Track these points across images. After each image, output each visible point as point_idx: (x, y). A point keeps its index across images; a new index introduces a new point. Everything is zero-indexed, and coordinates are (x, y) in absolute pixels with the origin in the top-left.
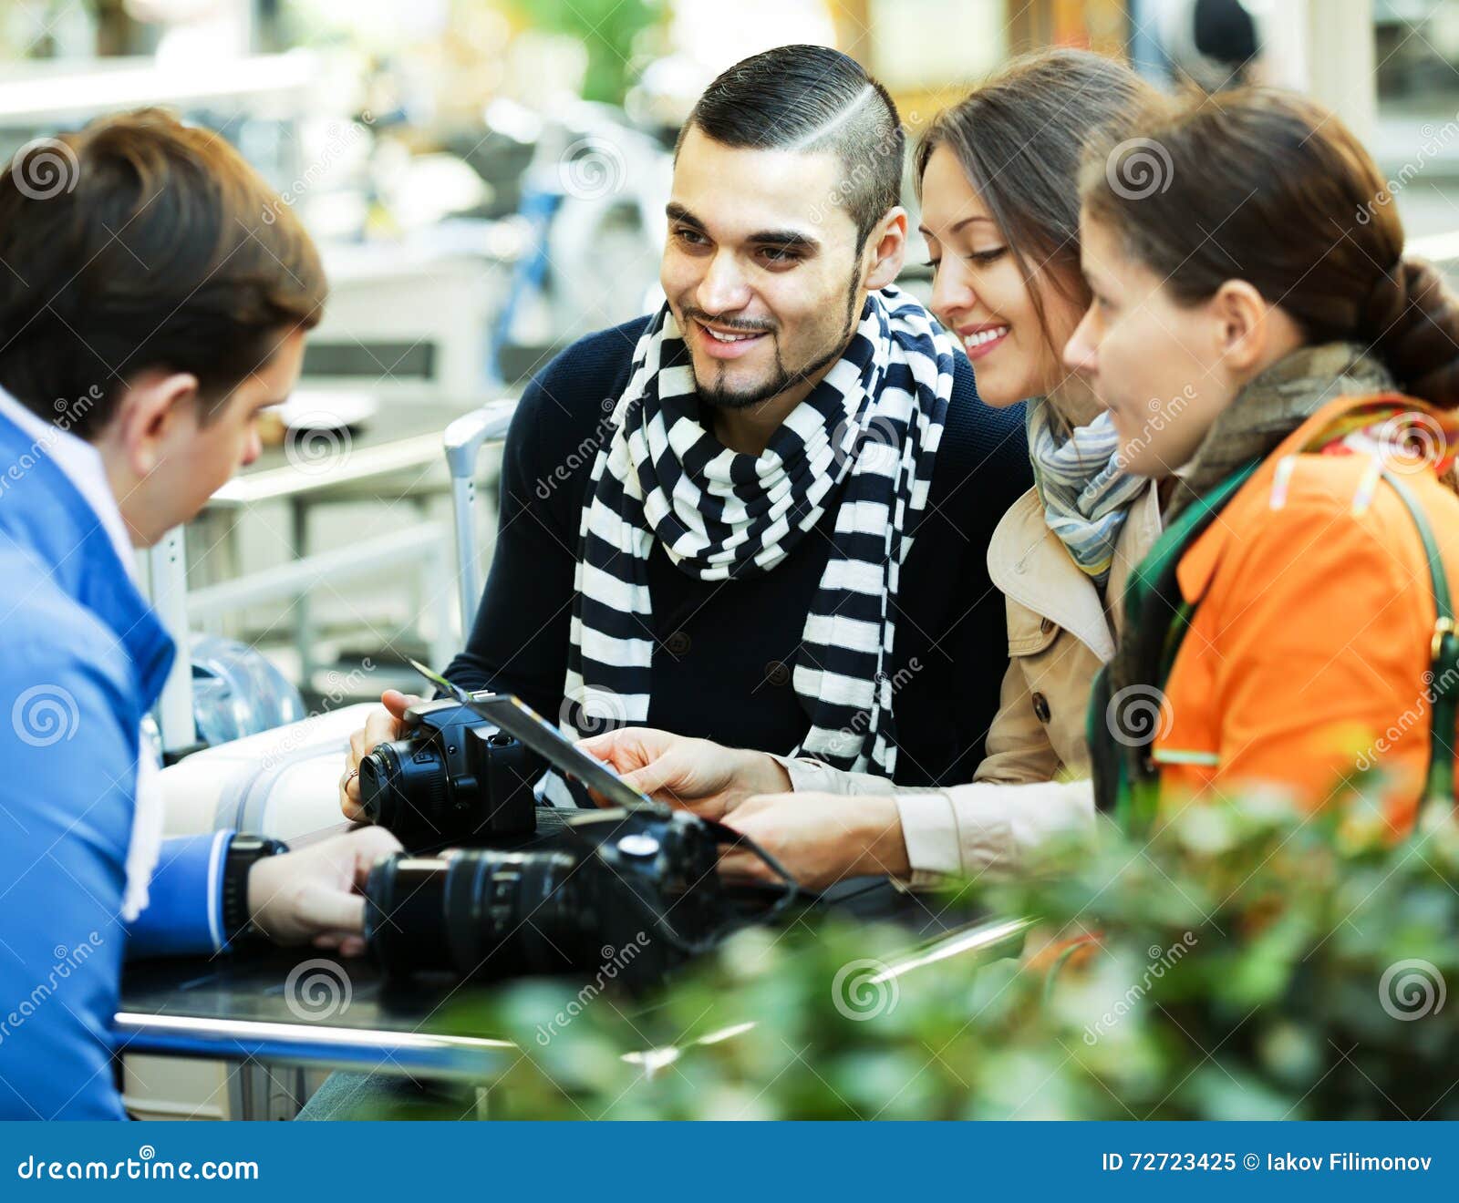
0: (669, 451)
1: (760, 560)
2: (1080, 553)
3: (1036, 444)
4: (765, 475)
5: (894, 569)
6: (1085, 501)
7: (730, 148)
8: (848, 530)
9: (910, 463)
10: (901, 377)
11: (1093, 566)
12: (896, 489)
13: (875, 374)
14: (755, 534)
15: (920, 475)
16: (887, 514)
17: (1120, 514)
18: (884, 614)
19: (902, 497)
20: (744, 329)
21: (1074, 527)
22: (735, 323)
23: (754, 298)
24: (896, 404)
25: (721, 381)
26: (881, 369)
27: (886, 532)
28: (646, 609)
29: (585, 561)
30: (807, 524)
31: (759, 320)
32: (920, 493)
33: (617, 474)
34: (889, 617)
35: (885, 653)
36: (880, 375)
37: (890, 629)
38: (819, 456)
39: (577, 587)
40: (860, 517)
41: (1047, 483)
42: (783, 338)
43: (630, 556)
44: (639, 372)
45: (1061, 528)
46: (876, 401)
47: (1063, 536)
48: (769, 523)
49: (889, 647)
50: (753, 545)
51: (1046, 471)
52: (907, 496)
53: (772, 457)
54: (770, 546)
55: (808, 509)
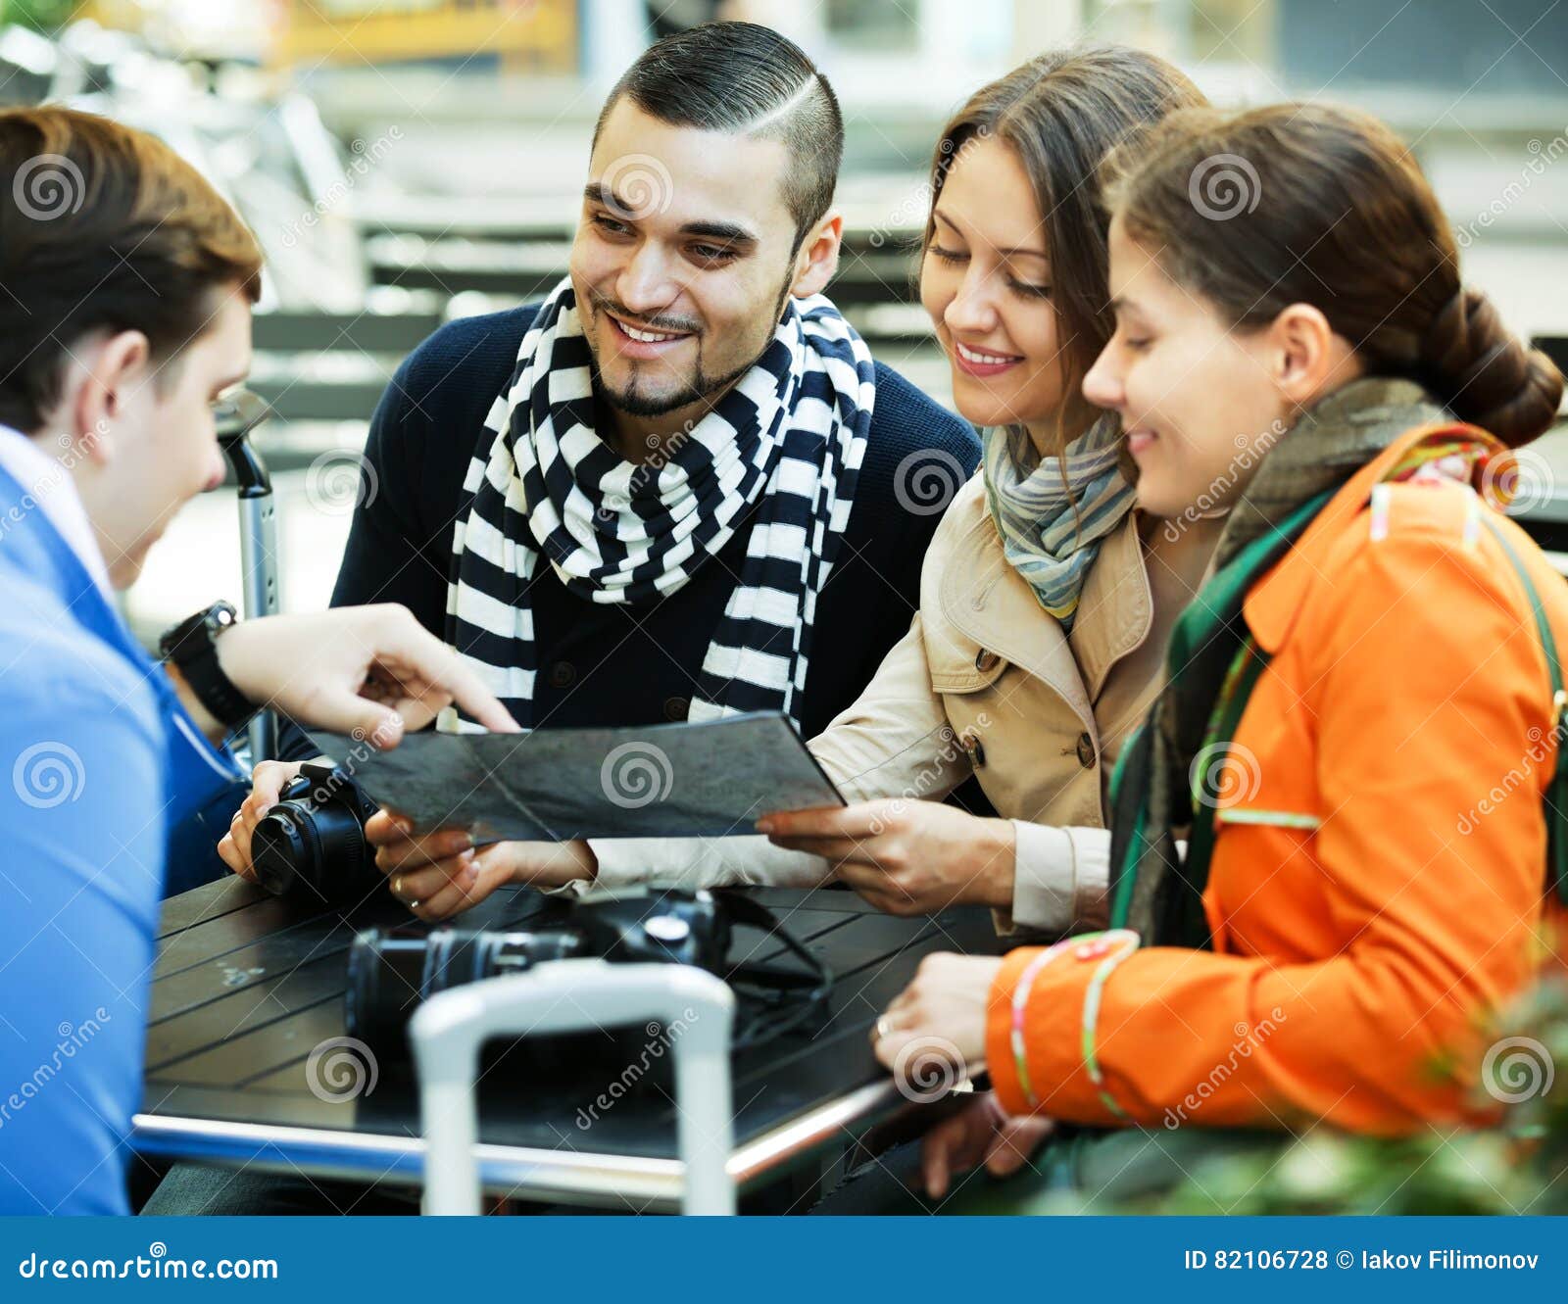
0: (560, 458)
1: (660, 584)
2: (1045, 593)
3: (997, 473)
4: (667, 490)
5: (811, 598)
6: (1050, 537)
7: (671, 126)
8: (762, 555)
9: (829, 481)
10: (820, 387)
11: (1059, 608)
12: (814, 509)
13: (791, 383)
14: (656, 555)
15: (841, 494)
16: (804, 538)
17: (1090, 552)
18: (796, 646)
19: (821, 519)
20: (666, 329)
21: (1041, 565)
22: (657, 321)
23: (681, 296)
24: (814, 416)
25: (633, 384)
26: (796, 378)
27: (803, 558)
28: (528, 635)
29: (460, 581)
30: (714, 546)
31: (684, 320)
32: (840, 513)
33: (498, 485)
34: (802, 650)
35: (795, 690)
36: (796, 385)
37: (803, 664)
38: (729, 471)
39: (449, 610)
40: (776, 541)
41: (1004, 513)
42: (708, 342)
43: (513, 576)
44: (527, 371)
45: (1024, 565)
46: (792, 413)
47: (1025, 574)
48: (672, 543)
49: (800, 683)
50: (654, 567)
51: (1005, 501)
52: (825, 516)
53: (677, 471)
54: (673, 569)
55: (717, 529)
